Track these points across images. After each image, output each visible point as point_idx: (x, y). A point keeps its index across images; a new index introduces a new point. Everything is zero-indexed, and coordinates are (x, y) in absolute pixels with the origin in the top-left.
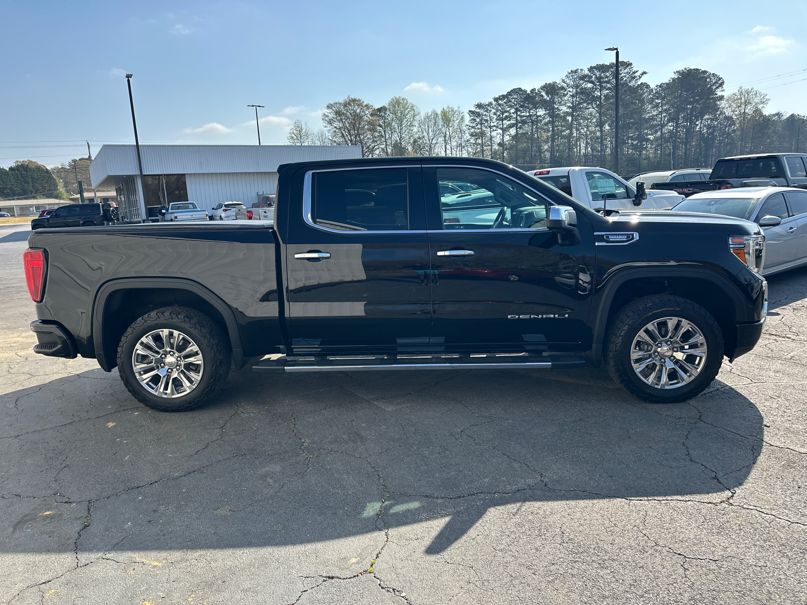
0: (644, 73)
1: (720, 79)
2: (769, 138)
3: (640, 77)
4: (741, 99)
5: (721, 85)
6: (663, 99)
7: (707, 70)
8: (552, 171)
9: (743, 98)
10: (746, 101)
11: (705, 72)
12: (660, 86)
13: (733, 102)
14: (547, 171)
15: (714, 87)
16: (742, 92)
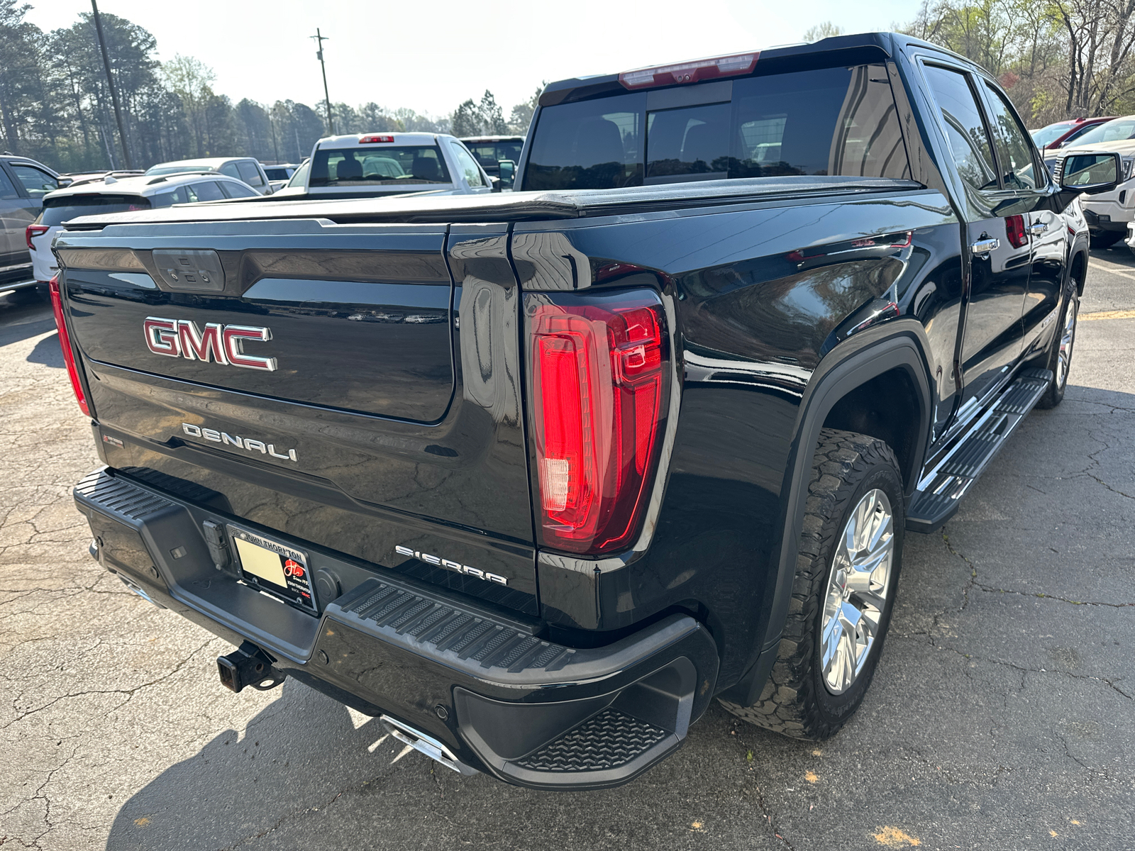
0: (27, 7)
1: (149, 36)
2: (228, 128)
3: (23, 13)
4: (181, 69)
5: (153, 44)
6: (67, 54)
7: (128, 19)
8: (398, 137)
9: (184, 68)
10: (188, 73)
11: (124, 22)
12: (58, 32)
13: (171, 72)
14: (389, 137)
15: (143, 47)
16: (180, 60)
